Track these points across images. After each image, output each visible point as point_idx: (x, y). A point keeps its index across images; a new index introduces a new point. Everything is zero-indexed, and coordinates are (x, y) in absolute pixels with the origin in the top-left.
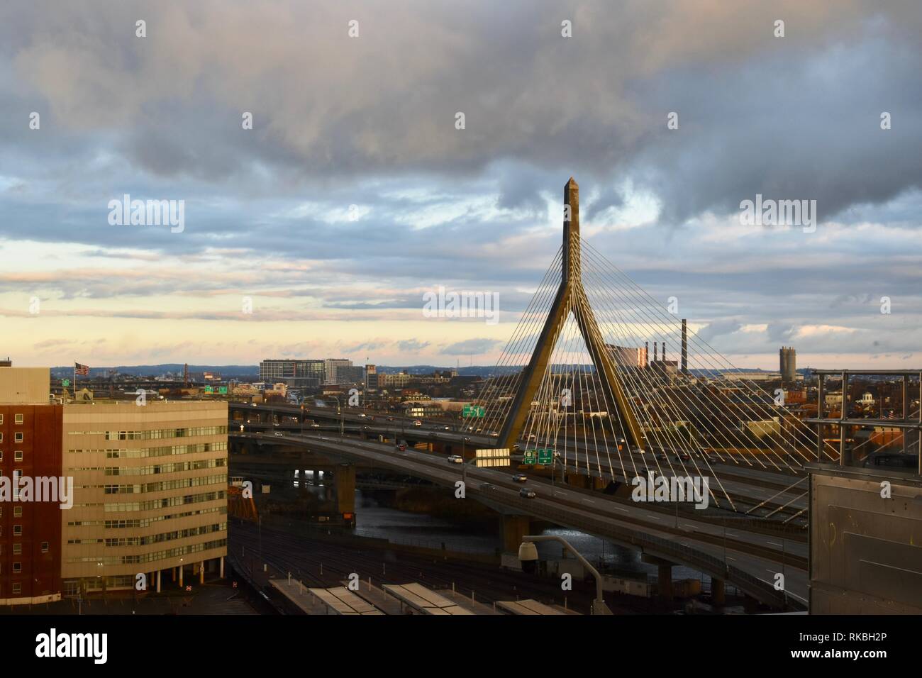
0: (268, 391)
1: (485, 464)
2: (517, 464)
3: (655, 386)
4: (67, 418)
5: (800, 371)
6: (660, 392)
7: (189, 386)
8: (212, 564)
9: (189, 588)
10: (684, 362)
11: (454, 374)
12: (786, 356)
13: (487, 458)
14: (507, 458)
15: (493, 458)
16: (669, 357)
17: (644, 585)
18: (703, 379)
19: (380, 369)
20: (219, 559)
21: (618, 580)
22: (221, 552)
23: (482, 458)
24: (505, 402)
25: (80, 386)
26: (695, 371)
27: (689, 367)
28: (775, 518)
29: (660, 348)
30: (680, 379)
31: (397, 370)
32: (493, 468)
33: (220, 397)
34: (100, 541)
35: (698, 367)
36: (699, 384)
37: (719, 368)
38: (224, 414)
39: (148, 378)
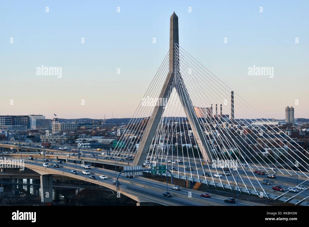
1: (129, 174)
2: (147, 175)
3: (217, 129)
5: (296, 119)
6: (220, 132)
10: (233, 115)
13: (130, 171)
15: (133, 171)
23: (127, 171)
26: (238, 120)
30: (231, 125)
36: (241, 128)
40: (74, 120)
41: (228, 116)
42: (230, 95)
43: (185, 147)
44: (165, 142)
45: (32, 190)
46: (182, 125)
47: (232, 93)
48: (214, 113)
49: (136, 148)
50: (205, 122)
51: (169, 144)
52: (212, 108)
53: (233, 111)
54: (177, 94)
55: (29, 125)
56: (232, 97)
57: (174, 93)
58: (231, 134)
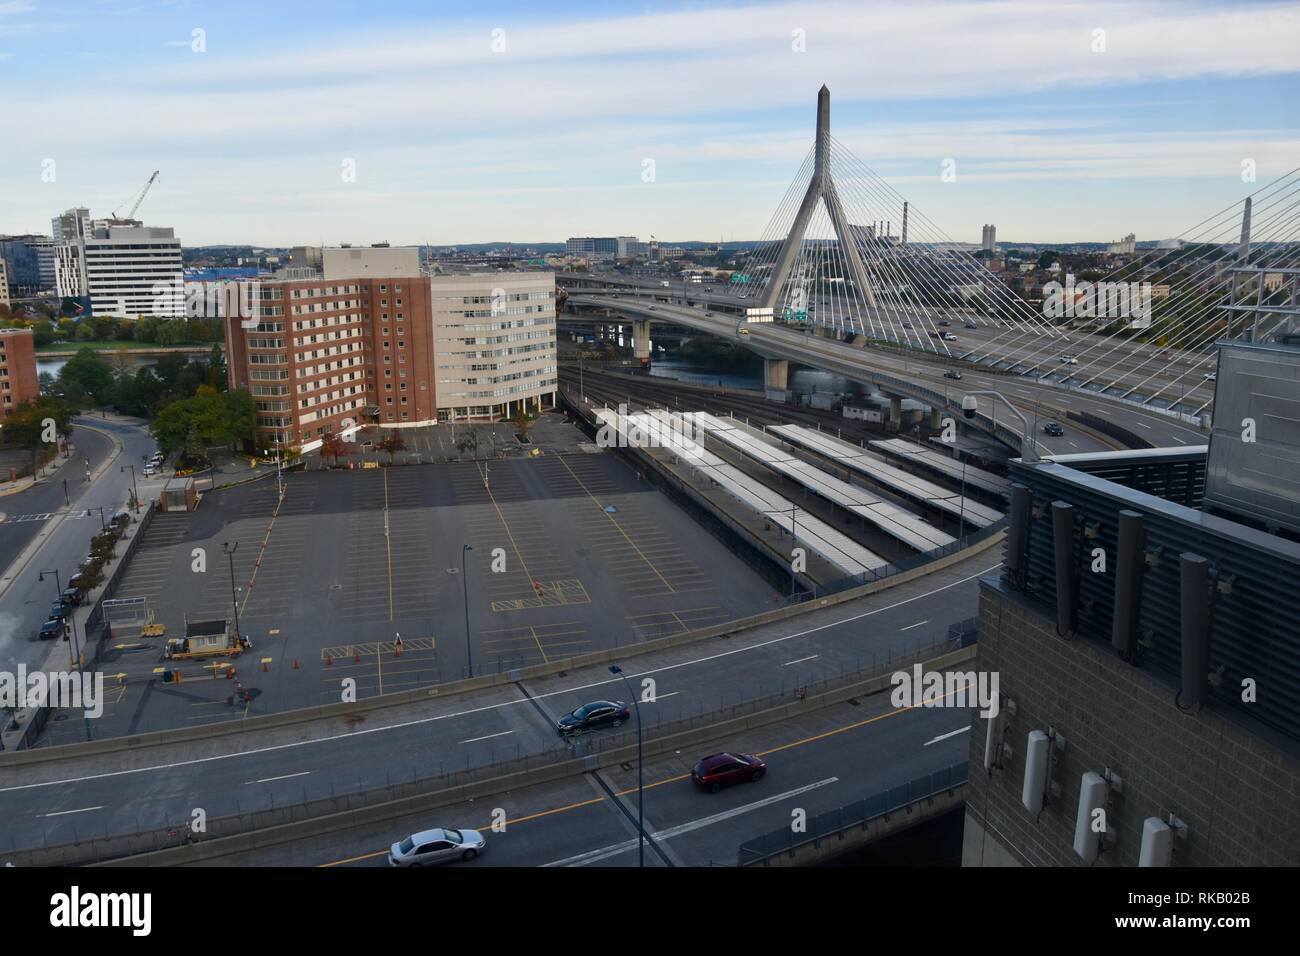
0: (575, 263)
1: (754, 320)
2: (779, 321)
3: (882, 257)
4: (434, 287)
5: (997, 244)
6: (885, 261)
7: (514, 259)
8: (547, 398)
9: (531, 415)
10: (904, 237)
11: (720, 248)
12: (989, 231)
13: (755, 316)
14: (771, 315)
15: (760, 316)
16: (893, 234)
17: (878, 414)
18: (920, 252)
19: (662, 245)
20: (551, 394)
21: (858, 410)
22: (553, 389)
23: (751, 316)
24: (762, 270)
25: (433, 260)
26: (912, 244)
27: (908, 241)
28: (983, 363)
29: (885, 225)
30: (901, 251)
31: (674, 245)
32: (760, 323)
33: (547, 269)
34: (464, 380)
35: (915, 241)
36: (916, 256)
37: (931, 241)
38: (552, 283)
39: (480, 253)
40: (679, 244)
41: (898, 238)
42: (902, 207)
43: (834, 283)
44: (807, 276)
45: (621, 342)
46: (830, 250)
47: (906, 204)
48: (877, 234)
49: (764, 284)
50: (864, 246)
51: (812, 277)
52: (874, 227)
53: (905, 230)
54: (825, 207)
55: (616, 250)
56: (905, 210)
57: (821, 207)
58: (901, 265)
